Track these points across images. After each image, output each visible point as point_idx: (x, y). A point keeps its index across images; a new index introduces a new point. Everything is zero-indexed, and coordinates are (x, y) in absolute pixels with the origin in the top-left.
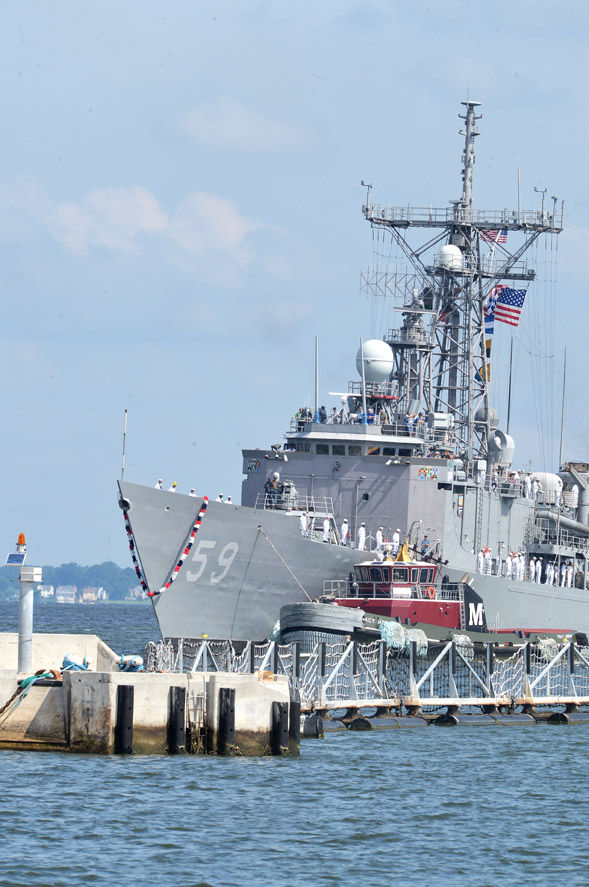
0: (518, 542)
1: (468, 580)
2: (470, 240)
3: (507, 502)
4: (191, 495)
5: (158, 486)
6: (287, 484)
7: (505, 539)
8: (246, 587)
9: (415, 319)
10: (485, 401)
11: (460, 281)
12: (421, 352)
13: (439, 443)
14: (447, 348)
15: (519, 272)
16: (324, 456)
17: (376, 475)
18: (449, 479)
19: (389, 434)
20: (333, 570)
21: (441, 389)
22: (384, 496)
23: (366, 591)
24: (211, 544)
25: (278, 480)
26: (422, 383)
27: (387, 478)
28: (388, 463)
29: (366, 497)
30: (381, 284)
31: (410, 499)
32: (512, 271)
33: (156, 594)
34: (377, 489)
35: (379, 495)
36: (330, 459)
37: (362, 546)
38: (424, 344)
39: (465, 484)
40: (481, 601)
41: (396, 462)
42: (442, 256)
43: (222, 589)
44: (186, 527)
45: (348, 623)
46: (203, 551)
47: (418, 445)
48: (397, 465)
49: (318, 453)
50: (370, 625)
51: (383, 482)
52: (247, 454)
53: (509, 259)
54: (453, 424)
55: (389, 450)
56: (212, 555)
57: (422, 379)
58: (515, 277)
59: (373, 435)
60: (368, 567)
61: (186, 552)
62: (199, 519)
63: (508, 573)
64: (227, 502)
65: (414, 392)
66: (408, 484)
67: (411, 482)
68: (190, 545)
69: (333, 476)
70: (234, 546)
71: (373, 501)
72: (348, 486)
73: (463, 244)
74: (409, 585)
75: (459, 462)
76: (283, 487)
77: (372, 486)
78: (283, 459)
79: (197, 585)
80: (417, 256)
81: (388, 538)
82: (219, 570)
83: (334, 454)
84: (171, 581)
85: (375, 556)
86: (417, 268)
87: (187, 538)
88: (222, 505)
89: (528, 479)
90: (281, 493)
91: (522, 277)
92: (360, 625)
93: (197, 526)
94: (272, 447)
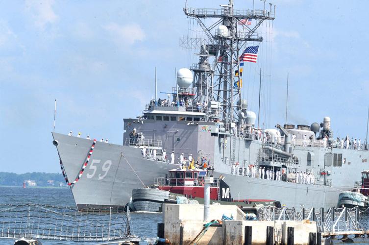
0: (254, 161)
1: (222, 178)
2: (233, 23)
3: (248, 142)
4: (87, 138)
5: (70, 135)
6: (139, 134)
7: (247, 159)
8: (117, 181)
9: (204, 59)
10: (240, 97)
11: (228, 42)
12: (207, 74)
13: (214, 115)
14: (223, 72)
15: (255, 38)
16: (160, 121)
17: (183, 130)
18: (217, 131)
19: (189, 111)
20: (159, 173)
21: (220, 91)
22: (187, 139)
23: (173, 183)
24: (98, 161)
25: (135, 132)
26: (208, 88)
27: (188, 131)
28: (189, 124)
29: (178, 140)
30: (190, 43)
31: (198, 140)
32: (252, 37)
33: (72, 184)
34: (184, 136)
35: (185, 139)
36: (163, 123)
37: (173, 162)
38: (209, 70)
39: (225, 134)
40: (228, 187)
41: (192, 124)
42: (219, 30)
43: (104, 182)
44: (86, 154)
45: (162, 197)
46: (94, 164)
47: (204, 116)
48: (193, 125)
49: (157, 120)
50: (173, 198)
51: (187, 132)
52: (125, 120)
53: (250, 31)
54: (220, 107)
55: (189, 118)
56: (99, 166)
57: (208, 86)
58: (254, 40)
59: (182, 111)
60: (174, 171)
61: (86, 165)
62: (91, 150)
63: (248, 174)
64: (106, 142)
65: (204, 92)
66: (197, 134)
67: (199, 133)
68: (88, 161)
69: (164, 130)
70: (110, 162)
71: (182, 141)
72: (170, 135)
73: (229, 25)
74: (193, 180)
75: (222, 124)
76: (137, 135)
77: (181, 135)
78: (141, 123)
79: (92, 180)
80: (209, 31)
81: (186, 158)
82: (103, 173)
83: (164, 120)
84: (79, 178)
85: (179, 167)
86: (209, 36)
87: (86, 159)
88: (103, 143)
89: (259, 132)
90: (137, 138)
91: (257, 40)
92: (167, 198)
93: (91, 153)
94: (137, 117)
